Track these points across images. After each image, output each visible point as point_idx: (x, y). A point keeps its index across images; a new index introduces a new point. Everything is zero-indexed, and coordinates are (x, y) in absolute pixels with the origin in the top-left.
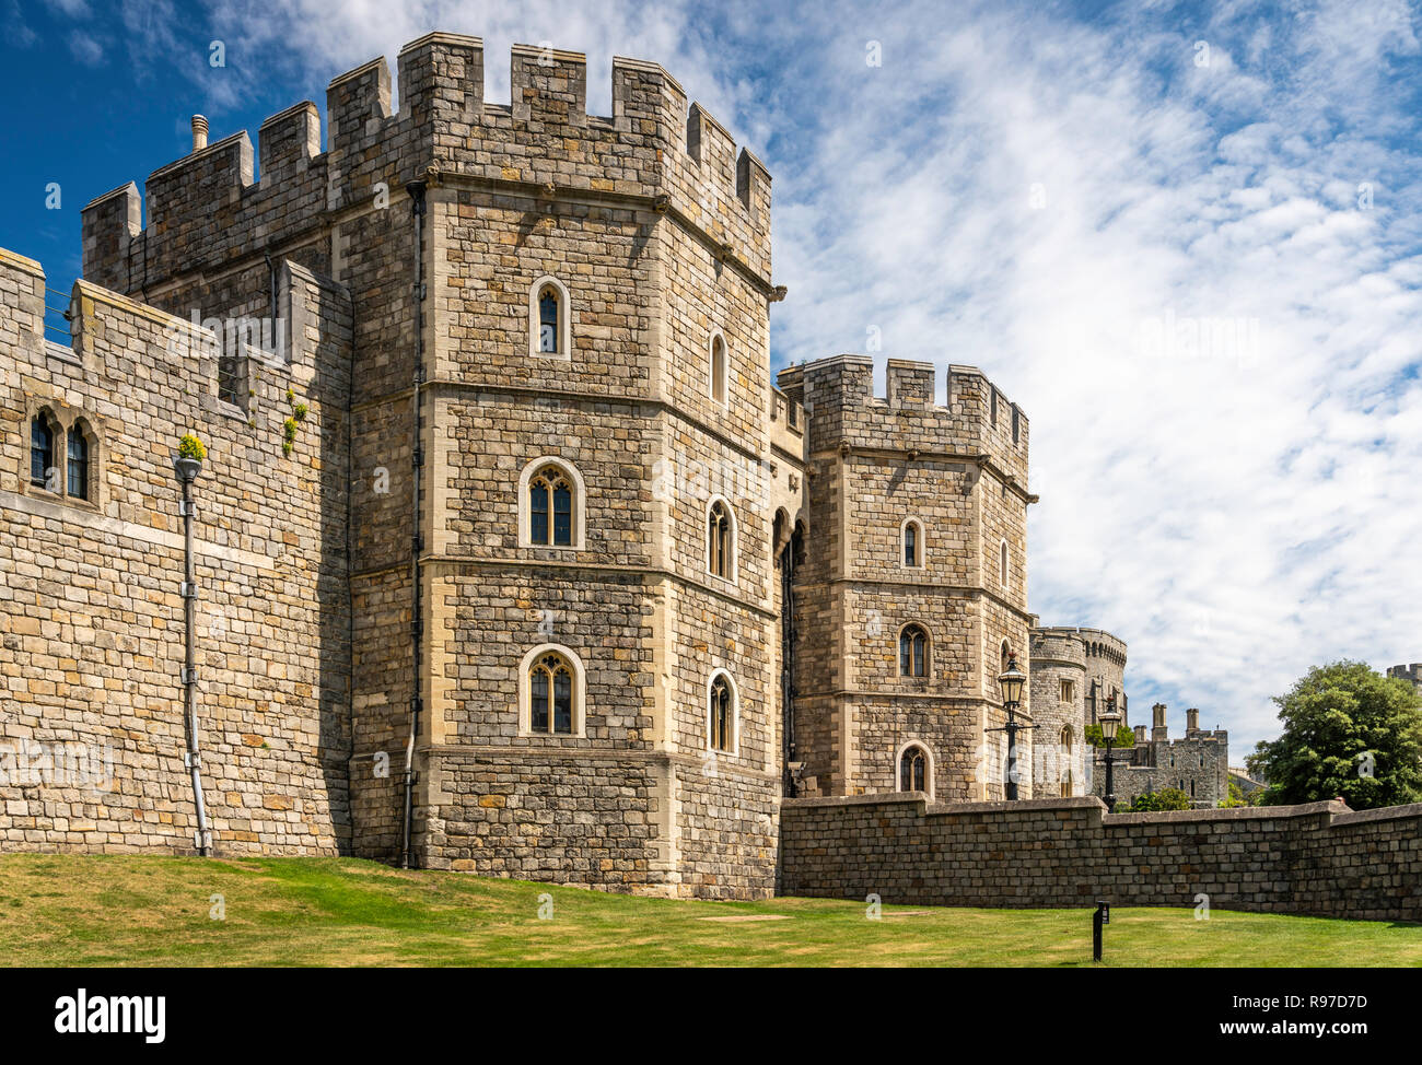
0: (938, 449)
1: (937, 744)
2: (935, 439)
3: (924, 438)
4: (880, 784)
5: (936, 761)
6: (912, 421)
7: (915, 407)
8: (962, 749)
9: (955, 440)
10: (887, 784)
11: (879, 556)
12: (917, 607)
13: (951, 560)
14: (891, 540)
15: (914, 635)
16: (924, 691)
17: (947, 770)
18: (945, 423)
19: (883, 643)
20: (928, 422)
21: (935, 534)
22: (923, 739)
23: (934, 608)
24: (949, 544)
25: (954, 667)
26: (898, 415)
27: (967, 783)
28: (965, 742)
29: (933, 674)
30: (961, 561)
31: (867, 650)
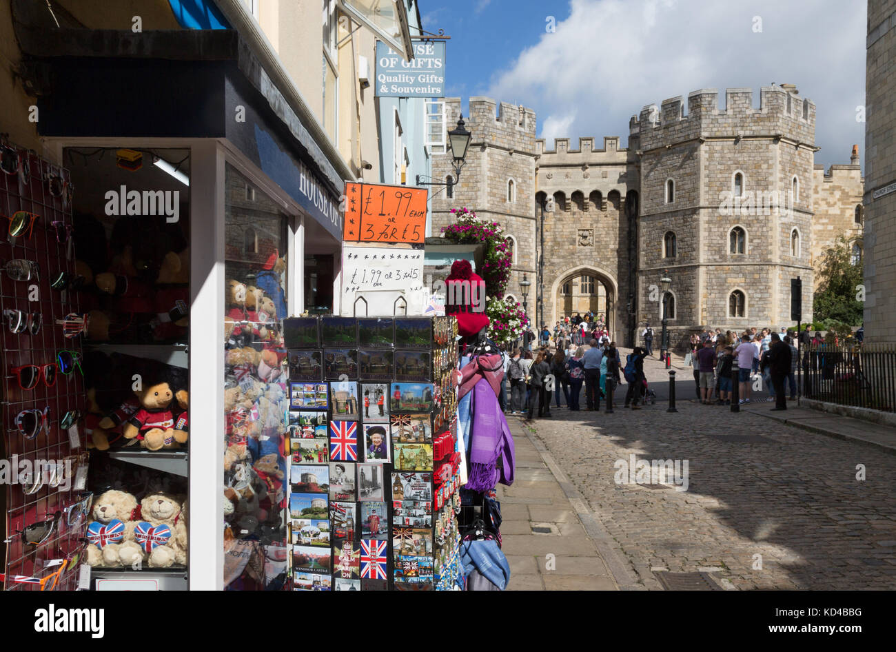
0: (682, 140)
1: (677, 291)
2: (680, 135)
3: (676, 136)
4: (653, 312)
5: (677, 299)
6: (670, 129)
7: (672, 122)
8: (690, 292)
9: (689, 132)
10: (656, 312)
11: (655, 201)
12: (671, 224)
13: (687, 195)
14: (661, 192)
15: (670, 236)
16: (673, 264)
17: (682, 304)
18: (685, 125)
19: (656, 243)
20: (678, 127)
21: (680, 183)
22: (671, 288)
23: (678, 221)
24: (686, 187)
25: (687, 250)
26: (664, 128)
27: (691, 309)
28: (690, 288)
29: (677, 255)
30: (692, 194)
31: (649, 248)
